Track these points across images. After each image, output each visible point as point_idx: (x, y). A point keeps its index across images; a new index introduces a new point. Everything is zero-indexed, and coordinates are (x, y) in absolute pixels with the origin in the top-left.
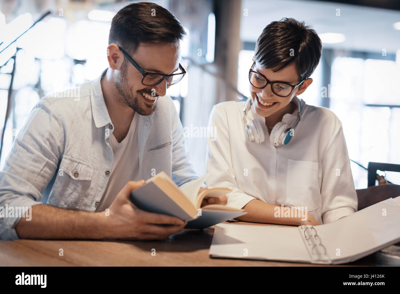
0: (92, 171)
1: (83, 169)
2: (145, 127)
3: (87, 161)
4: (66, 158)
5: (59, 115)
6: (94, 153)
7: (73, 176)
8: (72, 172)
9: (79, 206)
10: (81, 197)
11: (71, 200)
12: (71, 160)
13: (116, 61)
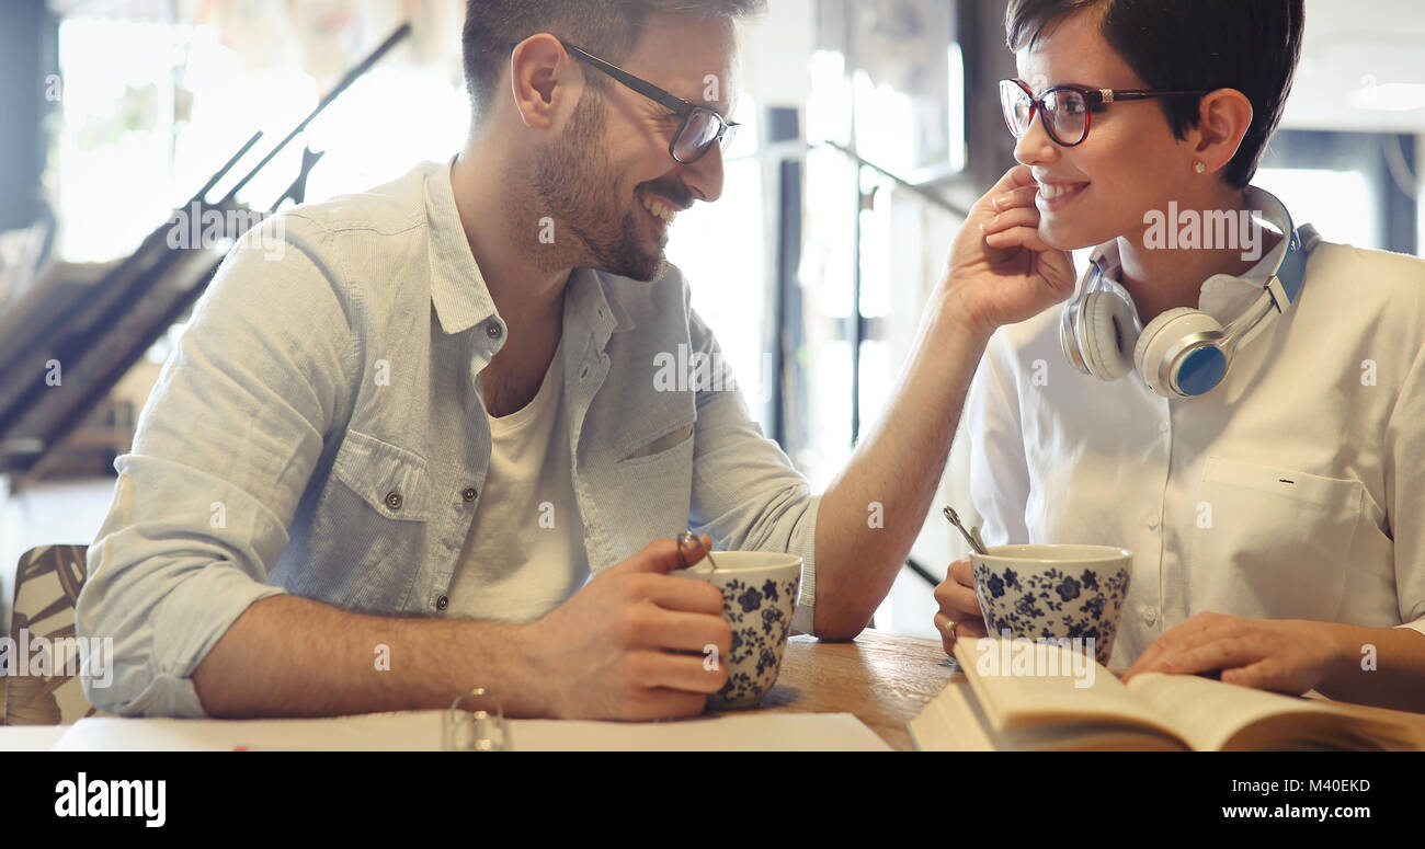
1: (414, 483)
2: (581, 380)
10: (405, 580)
11: (370, 588)
12: (377, 449)
13: (547, 98)
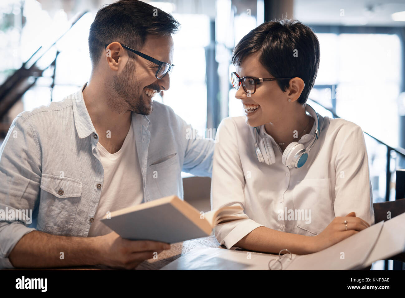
0: (80, 187)
1: (67, 186)
2: (143, 141)
3: (72, 177)
4: (45, 177)
5: (34, 132)
6: (81, 167)
7: (58, 194)
8: (56, 190)
9: (71, 225)
10: (71, 215)
11: (61, 220)
12: (52, 178)
13: (117, 61)
